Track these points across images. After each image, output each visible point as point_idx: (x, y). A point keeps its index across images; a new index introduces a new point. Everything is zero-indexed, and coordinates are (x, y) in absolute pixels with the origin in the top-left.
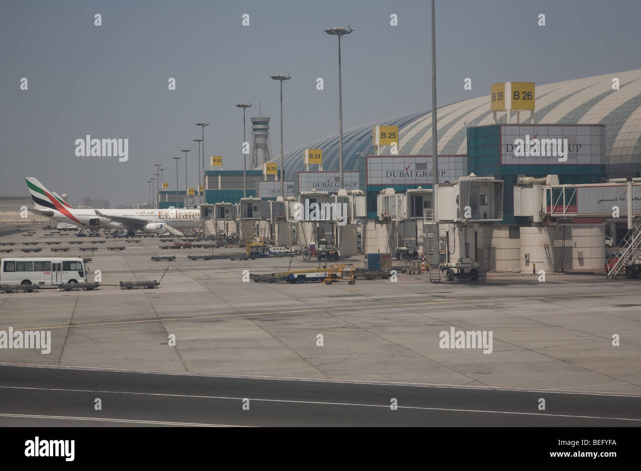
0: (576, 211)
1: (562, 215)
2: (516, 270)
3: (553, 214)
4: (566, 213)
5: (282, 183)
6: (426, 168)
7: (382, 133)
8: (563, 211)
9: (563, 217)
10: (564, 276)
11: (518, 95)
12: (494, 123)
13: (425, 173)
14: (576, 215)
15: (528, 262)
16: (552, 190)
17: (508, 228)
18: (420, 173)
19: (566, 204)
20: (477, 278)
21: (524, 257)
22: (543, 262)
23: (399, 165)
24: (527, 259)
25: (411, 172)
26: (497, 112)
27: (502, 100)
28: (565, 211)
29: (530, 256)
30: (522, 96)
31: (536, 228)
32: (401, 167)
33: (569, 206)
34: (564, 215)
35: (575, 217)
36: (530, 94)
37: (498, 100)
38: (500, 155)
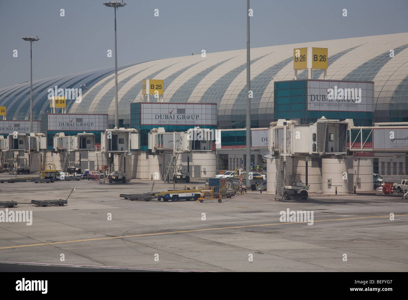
0: (372, 146)
1: (360, 150)
2: (319, 192)
3: (351, 149)
4: (363, 149)
5: (31, 122)
6: (184, 113)
7: (151, 85)
8: (360, 147)
9: (360, 151)
10: (356, 196)
11: (317, 58)
12: (296, 79)
13: (184, 116)
14: (372, 150)
15: (330, 185)
16: (351, 130)
17: (311, 159)
18: (181, 116)
19: (363, 142)
20: (307, 197)
21: (327, 181)
22: (342, 186)
23: (165, 110)
24: (330, 183)
25: (174, 115)
26: (298, 70)
27: (304, 61)
28: (362, 147)
29: (332, 180)
30: (319, 58)
31: (337, 160)
32: (166, 112)
33: (365, 143)
34: (361, 150)
35: (370, 152)
36: (324, 57)
37: (301, 61)
38: (306, 103)
